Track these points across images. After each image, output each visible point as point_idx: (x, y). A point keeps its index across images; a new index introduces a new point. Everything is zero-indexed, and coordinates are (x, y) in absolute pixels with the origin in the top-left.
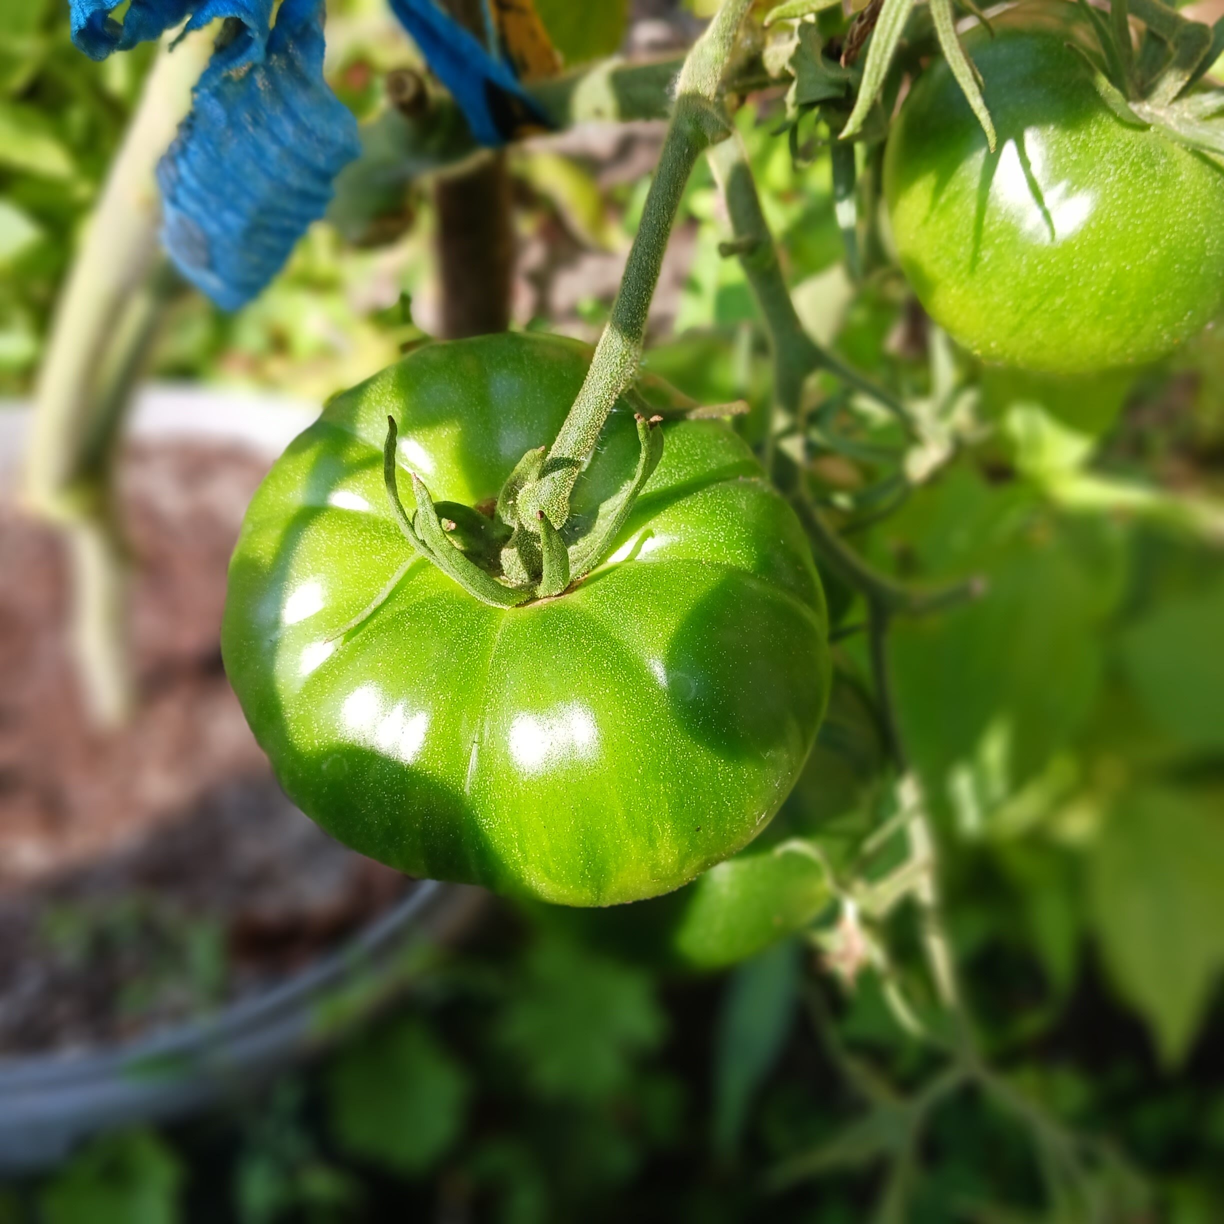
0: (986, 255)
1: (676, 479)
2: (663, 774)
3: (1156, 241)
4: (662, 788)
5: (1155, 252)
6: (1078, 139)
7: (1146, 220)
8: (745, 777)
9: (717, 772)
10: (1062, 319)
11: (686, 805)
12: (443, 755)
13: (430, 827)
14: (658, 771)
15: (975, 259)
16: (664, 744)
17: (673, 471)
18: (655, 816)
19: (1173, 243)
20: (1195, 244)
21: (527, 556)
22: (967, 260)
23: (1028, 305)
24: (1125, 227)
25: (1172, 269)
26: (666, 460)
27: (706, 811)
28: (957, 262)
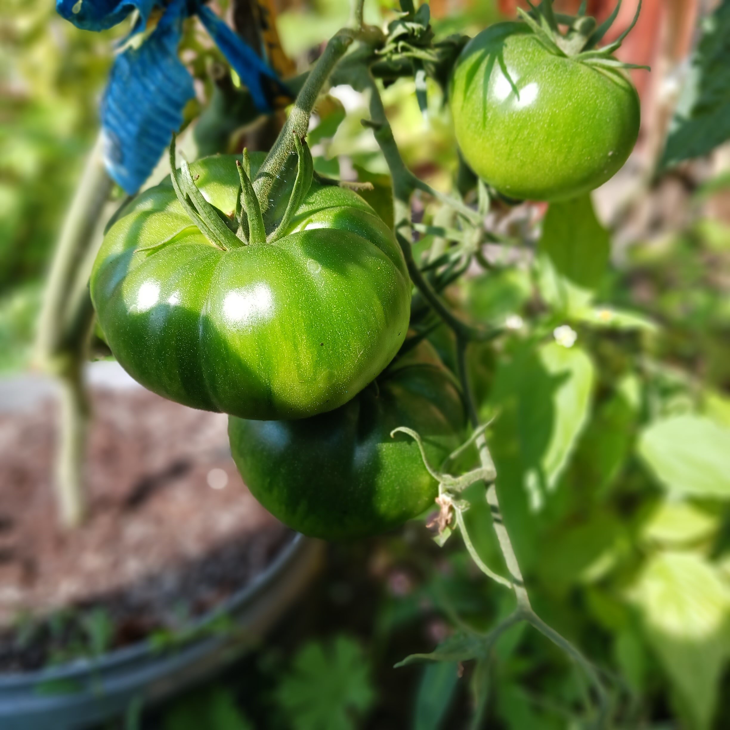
0: (489, 115)
1: (328, 204)
2: (301, 306)
3: (570, 98)
4: (300, 313)
5: (570, 104)
6: (528, 57)
7: (564, 89)
8: (348, 319)
9: (332, 312)
10: (530, 143)
11: (314, 326)
12: (188, 301)
13: (180, 344)
14: (298, 303)
15: (485, 118)
16: (302, 291)
17: (327, 201)
18: (296, 329)
19: (579, 100)
20: (591, 102)
21: (246, 229)
22: (481, 120)
23: (512, 138)
24: (553, 92)
25: (581, 114)
26: (324, 197)
27: (326, 334)
28: (477, 123)
